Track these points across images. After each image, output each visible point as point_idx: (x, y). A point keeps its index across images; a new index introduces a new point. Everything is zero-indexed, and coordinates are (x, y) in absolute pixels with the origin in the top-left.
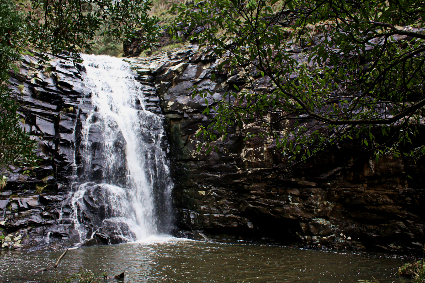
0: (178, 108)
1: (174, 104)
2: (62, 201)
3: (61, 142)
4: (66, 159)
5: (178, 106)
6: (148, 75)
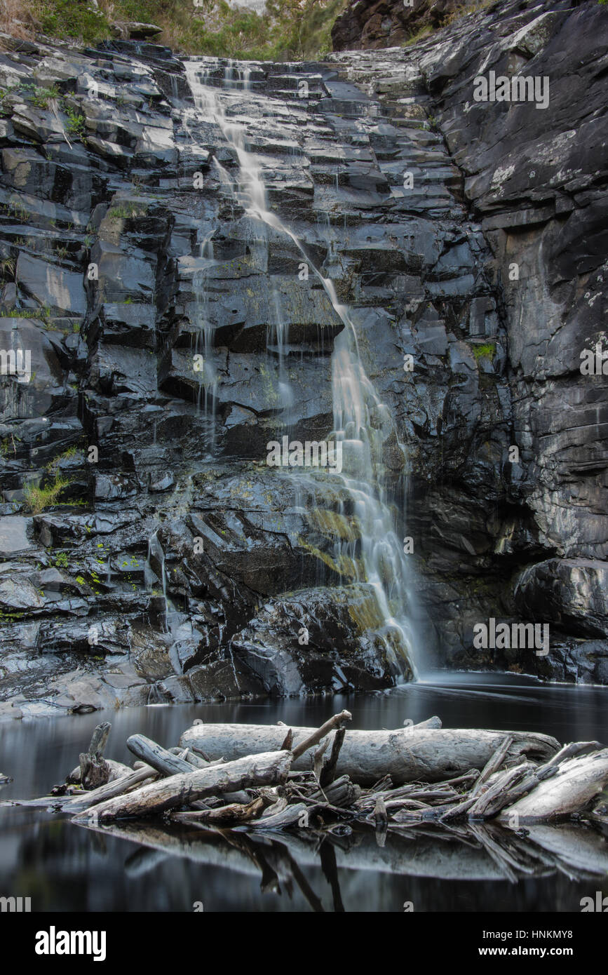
0: (534, 184)
1: (515, 174)
2: (114, 532)
3: (107, 332)
4: (125, 389)
5: (532, 175)
6: (415, 96)
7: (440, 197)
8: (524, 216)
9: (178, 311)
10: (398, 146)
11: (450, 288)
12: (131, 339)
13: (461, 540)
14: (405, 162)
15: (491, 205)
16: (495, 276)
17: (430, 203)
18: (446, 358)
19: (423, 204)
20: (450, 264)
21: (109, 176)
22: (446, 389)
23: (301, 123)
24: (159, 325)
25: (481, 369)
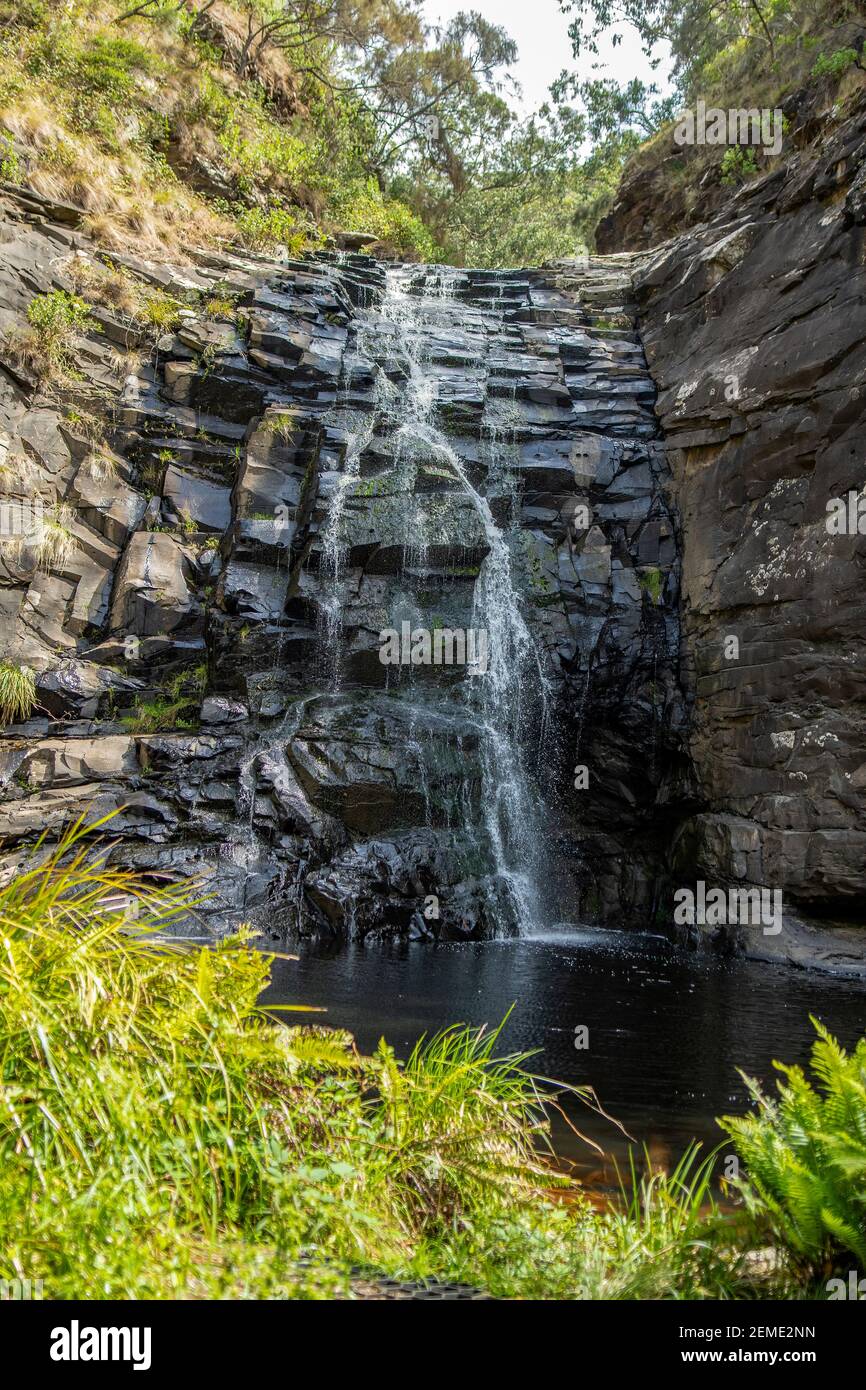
0: (712, 402)
1: (697, 391)
3: (239, 548)
4: (248, 609)
5: (712, 393)
6: (624, 304)
7: (627, 412)
8: (702, 437)
9: (312, 529)
10: (591, 358)
11: (621, 511)
12: (261, 556)
13: (618, 787)
14: (594, 376)
15: (674, 422)
16: (673, 499)
17: (613, 419)
18: (609, 587)
19: (607, 421)
20: (624, 484)
21: (269, 388)
22: (603, 620)
23: (491, 333)
24: (294, 542)
25: (645, 598)
